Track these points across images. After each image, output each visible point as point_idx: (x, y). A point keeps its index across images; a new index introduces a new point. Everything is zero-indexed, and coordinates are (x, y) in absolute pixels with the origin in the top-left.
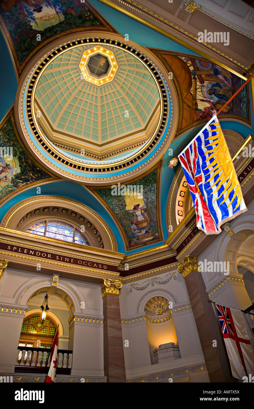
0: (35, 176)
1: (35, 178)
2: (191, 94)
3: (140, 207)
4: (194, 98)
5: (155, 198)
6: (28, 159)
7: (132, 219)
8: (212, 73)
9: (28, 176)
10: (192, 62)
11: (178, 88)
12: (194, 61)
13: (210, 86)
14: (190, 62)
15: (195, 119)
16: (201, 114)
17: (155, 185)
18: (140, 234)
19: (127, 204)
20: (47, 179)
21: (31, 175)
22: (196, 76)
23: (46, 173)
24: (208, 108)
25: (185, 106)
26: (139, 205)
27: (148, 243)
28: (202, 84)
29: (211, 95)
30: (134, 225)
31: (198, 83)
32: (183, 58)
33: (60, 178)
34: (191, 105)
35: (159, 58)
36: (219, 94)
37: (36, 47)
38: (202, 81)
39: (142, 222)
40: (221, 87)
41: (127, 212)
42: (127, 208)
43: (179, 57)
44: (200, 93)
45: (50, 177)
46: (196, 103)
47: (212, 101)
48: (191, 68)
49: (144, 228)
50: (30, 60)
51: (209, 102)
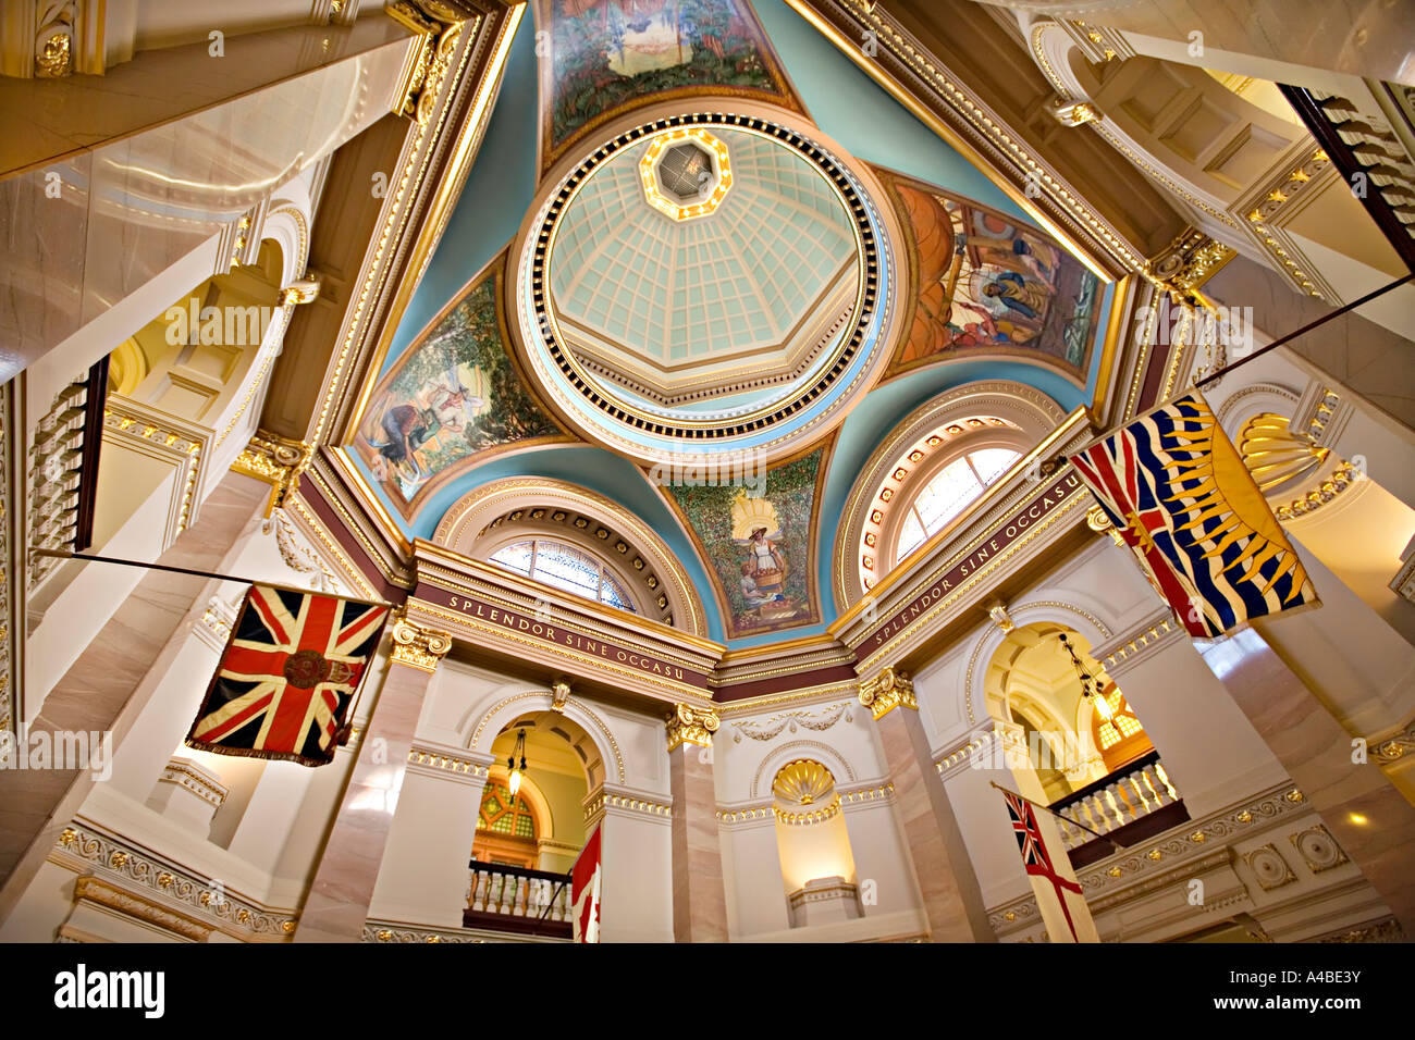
0: (523, 427)
1: (523, 430)
2: (942, 287)
3: (767, 535)
4: (947, 298)
5: (808, 519)
6: (514, 381)
7: (743, 563)
8: (1009, 247)
9: (507, 424)
10: (964, 214)
11: (914, 269)
12: (971, 214)
13: (994, 276)
14: (959, 214)
15: (938, 346)
16: (955, 338)
17: (810, 487)
18: (763, 601)
19: (736, 523)
20: (552, 439)
21: (515, 422)
22: (965, 249)
23: (552, 422)
24: (977, 325)
25: (921, 311)
26: (765, 530)
27: (783, 625)
28: (974, 267)
29: (991, 296)
30: (748, 577)
31: (966, 265)
32: (946, 201)
33: (583, 440)
34: (935, 312)
35: (889, 194)
36: (1014, 300)
37: (602, 112)
38: (976, 261)
39: (768, 572)
40: (1022, 283)
41: (734, 545)
42: (735, 535)
43: (937, 197)
44: (965, 289)
45: (560, 433)
46: (950, 309)
47: (990, 311)
48: (959, 229)
49: (773, 588)
50: (579, 140)
51: (981, 311)
